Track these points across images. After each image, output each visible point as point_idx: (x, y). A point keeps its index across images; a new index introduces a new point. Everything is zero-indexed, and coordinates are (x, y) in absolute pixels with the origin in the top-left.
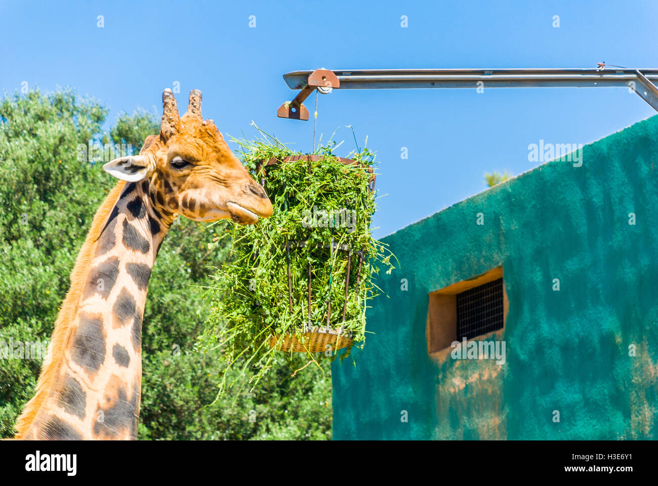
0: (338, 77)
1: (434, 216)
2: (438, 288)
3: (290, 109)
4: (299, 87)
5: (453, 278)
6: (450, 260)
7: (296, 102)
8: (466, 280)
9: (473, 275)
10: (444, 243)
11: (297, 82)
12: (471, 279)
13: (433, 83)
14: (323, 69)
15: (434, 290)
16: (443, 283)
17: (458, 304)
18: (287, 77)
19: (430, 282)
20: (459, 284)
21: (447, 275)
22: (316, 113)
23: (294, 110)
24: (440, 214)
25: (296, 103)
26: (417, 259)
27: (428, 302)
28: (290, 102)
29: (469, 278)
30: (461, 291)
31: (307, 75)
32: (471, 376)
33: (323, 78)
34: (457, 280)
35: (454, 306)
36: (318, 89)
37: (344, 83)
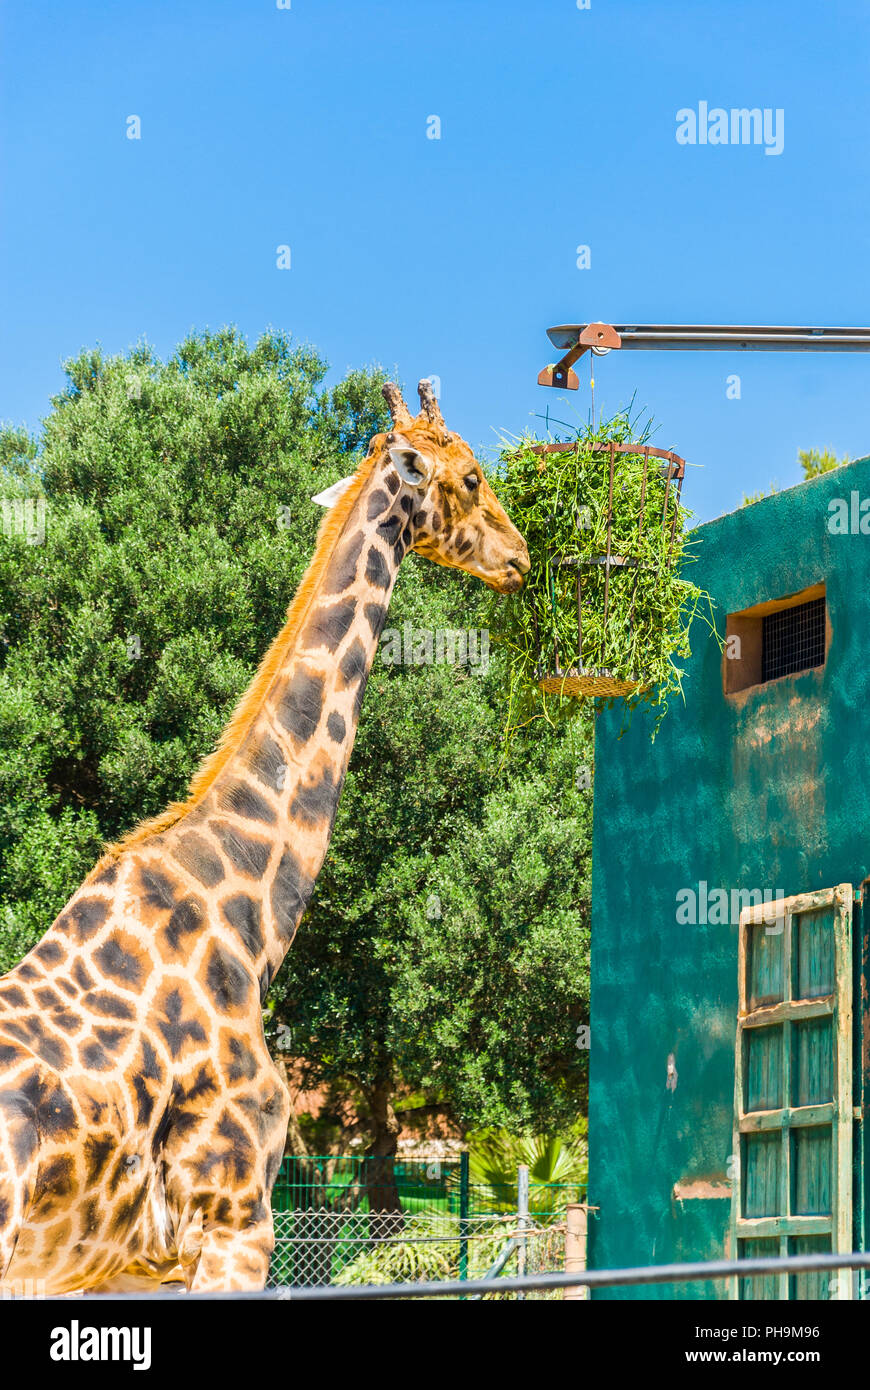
0: (619, 334)
1: (735, 513)
2: (739, 609)
3: (555, 374)
4: (567, 346)
5: (759, 596)
6: (756, 573)
7: (561, 365)
8: (777, 600)
9: (786, 593)
10: (748, 550)
11: (565, 339)
12: (782, 599)
13: (744, 344)
14: (600, 323)
15: (733, 611)
16: (746, 602)
17: (764, 630)
18: (550, 332)
19: (728, 600)
20: (766, 604)
21: (752, 591)
22: (593, 381)
23: (559, 376)
24: (743, 510)
25: (563, 367)
26: (712, 569)
27: (726, 626)
28: (554, 365)
29: (780, 597)
30: (769, 613)
31: (578, 331)
32: (779, 725)
33: (600, 335)
34: (764, 600)
35: (759, 632)
36: (592, 350)
37: (627, 343)
